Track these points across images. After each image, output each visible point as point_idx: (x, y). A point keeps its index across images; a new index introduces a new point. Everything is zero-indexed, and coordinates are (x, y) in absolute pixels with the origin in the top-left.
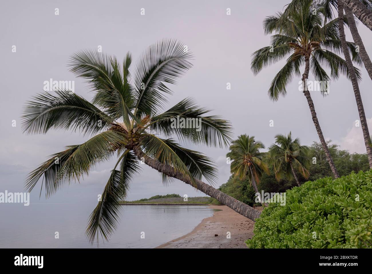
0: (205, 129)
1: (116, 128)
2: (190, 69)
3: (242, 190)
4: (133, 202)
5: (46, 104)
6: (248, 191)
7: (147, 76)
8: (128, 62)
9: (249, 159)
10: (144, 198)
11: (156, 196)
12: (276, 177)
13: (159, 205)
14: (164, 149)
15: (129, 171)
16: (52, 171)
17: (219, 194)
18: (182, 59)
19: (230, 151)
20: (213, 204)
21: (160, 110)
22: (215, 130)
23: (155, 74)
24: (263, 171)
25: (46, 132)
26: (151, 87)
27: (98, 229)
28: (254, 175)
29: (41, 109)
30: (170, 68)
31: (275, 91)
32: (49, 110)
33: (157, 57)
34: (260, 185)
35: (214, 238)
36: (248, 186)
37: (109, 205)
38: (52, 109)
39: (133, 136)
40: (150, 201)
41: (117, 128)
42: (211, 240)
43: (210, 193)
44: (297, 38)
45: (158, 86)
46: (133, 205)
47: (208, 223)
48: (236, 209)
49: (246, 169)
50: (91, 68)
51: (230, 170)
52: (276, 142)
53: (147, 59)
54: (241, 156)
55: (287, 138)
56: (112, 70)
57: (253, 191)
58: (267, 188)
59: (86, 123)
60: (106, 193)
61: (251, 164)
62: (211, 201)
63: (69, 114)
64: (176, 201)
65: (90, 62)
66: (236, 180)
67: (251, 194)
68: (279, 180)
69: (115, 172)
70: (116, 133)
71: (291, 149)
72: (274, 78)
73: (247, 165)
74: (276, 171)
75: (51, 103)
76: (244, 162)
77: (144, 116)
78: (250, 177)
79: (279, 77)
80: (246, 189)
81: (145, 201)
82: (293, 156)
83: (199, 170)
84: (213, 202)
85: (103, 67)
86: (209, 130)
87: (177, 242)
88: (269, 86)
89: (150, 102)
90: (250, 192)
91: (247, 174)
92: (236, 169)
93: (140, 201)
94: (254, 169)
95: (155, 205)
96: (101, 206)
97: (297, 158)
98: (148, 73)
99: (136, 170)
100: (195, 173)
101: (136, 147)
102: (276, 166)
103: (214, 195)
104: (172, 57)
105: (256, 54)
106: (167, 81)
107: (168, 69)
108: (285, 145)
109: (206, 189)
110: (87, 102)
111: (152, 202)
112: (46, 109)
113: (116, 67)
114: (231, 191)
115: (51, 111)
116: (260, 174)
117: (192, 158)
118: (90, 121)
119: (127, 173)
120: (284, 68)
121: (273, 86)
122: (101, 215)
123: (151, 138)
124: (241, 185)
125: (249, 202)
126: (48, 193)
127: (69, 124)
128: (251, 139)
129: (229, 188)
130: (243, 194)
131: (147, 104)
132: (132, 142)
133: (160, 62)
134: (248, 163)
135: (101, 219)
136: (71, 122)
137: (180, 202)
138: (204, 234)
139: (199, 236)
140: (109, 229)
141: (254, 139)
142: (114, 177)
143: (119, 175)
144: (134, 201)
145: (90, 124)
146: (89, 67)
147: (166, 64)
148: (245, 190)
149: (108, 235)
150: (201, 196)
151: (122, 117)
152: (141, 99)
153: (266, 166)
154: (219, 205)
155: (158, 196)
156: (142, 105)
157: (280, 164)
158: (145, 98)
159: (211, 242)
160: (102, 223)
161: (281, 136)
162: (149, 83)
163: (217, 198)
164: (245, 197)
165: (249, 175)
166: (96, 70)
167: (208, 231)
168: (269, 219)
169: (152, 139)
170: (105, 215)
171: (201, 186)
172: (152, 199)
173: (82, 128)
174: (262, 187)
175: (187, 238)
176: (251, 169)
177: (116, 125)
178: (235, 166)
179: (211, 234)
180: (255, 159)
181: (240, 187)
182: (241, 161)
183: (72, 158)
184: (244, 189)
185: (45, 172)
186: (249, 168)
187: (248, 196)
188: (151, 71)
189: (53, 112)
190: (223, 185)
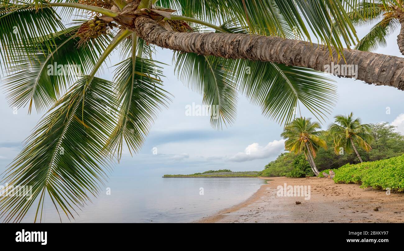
3: (294, 164)
6: (301, 164)
9: (306, 137)
11: (209, 171)
12: (336, 151)
13: (211, 177)
19: (284, 131)
20: (262, 176)
24: (319, 147)
28: (310, 150)
36: (300, 160)
40: (203, 174)
46: (187, 177)
49: (302, 145)
52: (335, 122)
54: (297, 134)
55: (348, 118)
57: (306, 165)
61: (308, 141)
64: (227, 174)
71: (352, 127)
73: (303, 141)
74: (336, 146)
76: (301, 139)
78: (306, 152)
80: (299, 163)
81: (199, 175)
82: (354, 133)
90: (303, 165)
91: (303, 149)
92: (292, 145)
94: (311, 145)
95: (208, 177)
97: (358, 134)
102: (336, 141)
108: (345, 124)
111: (205, 175)
114: (280, 166)
116: (315, 149)
124: (293, 160)
125: (302, 173)
128: (307, 120)
130: (295, 167)
141: (310, 120)
150: (250, 171)
153: (324, 142)
157: (340, 140)
161: (341, 117)
164: (297, 169)
165: (305, 150)
172: (205, 173)
176: (307, 145)
178: (291, 142)
180: (312, 136)
181: (292, 162)
182: (298, 139)
184: (296, 163)
187: (300, 169)
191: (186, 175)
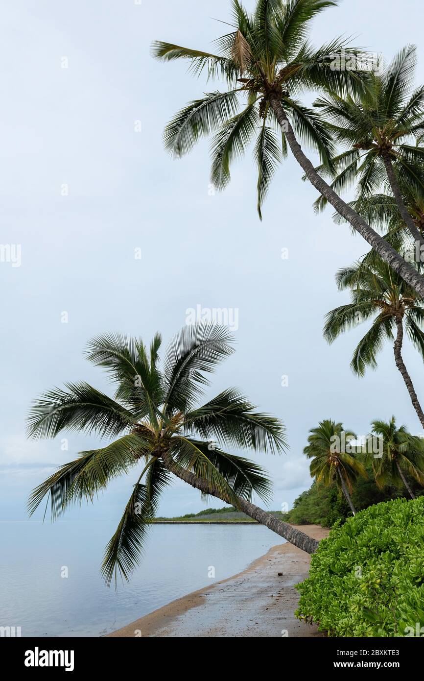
0: (251, 429)
1: (141, 429)
2: (232, 355)
3: (330, 502)
4: (174, 519)
5: (56, 402)
6: (339, 503)
7: (179, 363)
8: (157, 343)
9: (336, 457)
10: (189, 513)
11: (207, 510)
12: (378, 484)
13: (211, 523)
14: (197, 459)
15: (158, 484)
16: (60, 485)
17: (268, 519)
18: (221, 343)
19: (308, 444)
21: (195, 405)
22: (265, 430)
23: (189, 361)
24: (358, 474)
25: (55, 436)
26: (184, 376)
27: (117, 565)
28: (345, 480)
29: (49, 408)
30: (207, 353)
31: (359, 364)
32: (59, 409)
33: (190, 340)
34: (356, 494)
35: (276, 579)
36: (338, 496)
37: (130, 531)
38: (63, 407)
39: (161, 440)
40: (199, 517)
41: (142, 431)
42: (270, 581)
43: (257, 517)
44: (383, 294)
45: (192, 375)
46: (173, 523)
47: (276, 554)
48: (290, 539)
49: (332, 471)
50: (112, 355)
51: (309, 472)
52: (373, 431)
53: (179, 344)
54: (323, 451)
55: (389, 425)
56: (137, 354)
58: (367, 499)
59: (104, 424)
60: (126, 515)
61: (340, 463)
62: (288, 518)
63: (84, 412)
64: (236, 518)
65: (109, 346)
66: (321, 486)
67: (344, 508)
68: (382, 487)
69: (139, 487)
70: (141, 437)
71: (396, 441)
72: (356, 347)
73: (334, 465)
74: (376, 474)
75: (62, 400)
76: (329, 460)
77: (176, 412)
78: (339, 483)
79: (364, 345)
80: (336, 500)
81: (191, 518)
82: (399, 451)
83: (248, 482)
84: (290, 520)
85: (125, 352)
86: (256, 431)
87: (225, 584)
88: (352, 357)
89: (181, 395)
91: (334, 478)
92: (318, 471)
93: (184, 517)
94: (344, 472)
95: (206, 523)
96: (121, 532)
97: (405, 454)
98: (180, 360)
99: (167, 482)
100: (243, 486)
101: (166, 454)
102: (375, 467)
103: (263, 520)
104: (209, 341)
105: (330, 316)
106: (203, 369)
107: (204, 354)
108: (387, 435)
109: (251, 510)
110: (106, 398)
111: (201, 520)
112: (55, 408)
113: (141, 351)
115: (62, 410)
116: (354, 478)
117: (239, 467)
118: (109, 420)
119: (156, 486)
120: (369, 333)
121: (356, 357)
122: (120, 545)
123: (182, 442)
124: (328, 493)
126: (54, 515)
127: (84, 425)
128: (337, 425)
129: (312, 498)
130: (332, 508)
131: (180, 397)
132: (159, 448)
133: (195, 346)
134: (334, 461)
135: (120, 551)
136: (86, 421)
137: (242, 520)
138: (264, 573)
139: (256, 574)
140: (130, 564)
141: (342, 426)
142: (137, 493)
143: (144, 491)
144: (175, 517)
145: (108, 424)
146: (109, 353)
147: (202, 349)
148: (334, 501)
149: (128, 574)
150: (273, 511)
151: (147, 416)
152: (172, 392)
153: (361, 466)
154: (299, 525)
155: (211, 509)
156: (172, 398)
157: (381, 464)
158: (176, 391)
159: (270, 584)
160: (121, 556)
161: (379, 423)
162: (182, 371)
163: (267, 524)
164: (335, 512)
165: (337, 479)
166: (118, 357)
167: (272, 567)
168: (326, 555)
169: (184, 445)
170: (126, 545)
171: (246, 507)
172: (202, 514)
173: (98, 430)
174: (358, 498)
175: (239, 577)
176: (339, 471)
177: (140, 425)
178: (317, 466)
179: (274, 572)
181: (328, 497)
182: (325, 459)
183: (84, 472)
185: (52, 488)
186: (337, 469)
187: (339, 512)
188: (185, 356)
189: (64, 411)
190: (304, 492)
191: (172, 517)
